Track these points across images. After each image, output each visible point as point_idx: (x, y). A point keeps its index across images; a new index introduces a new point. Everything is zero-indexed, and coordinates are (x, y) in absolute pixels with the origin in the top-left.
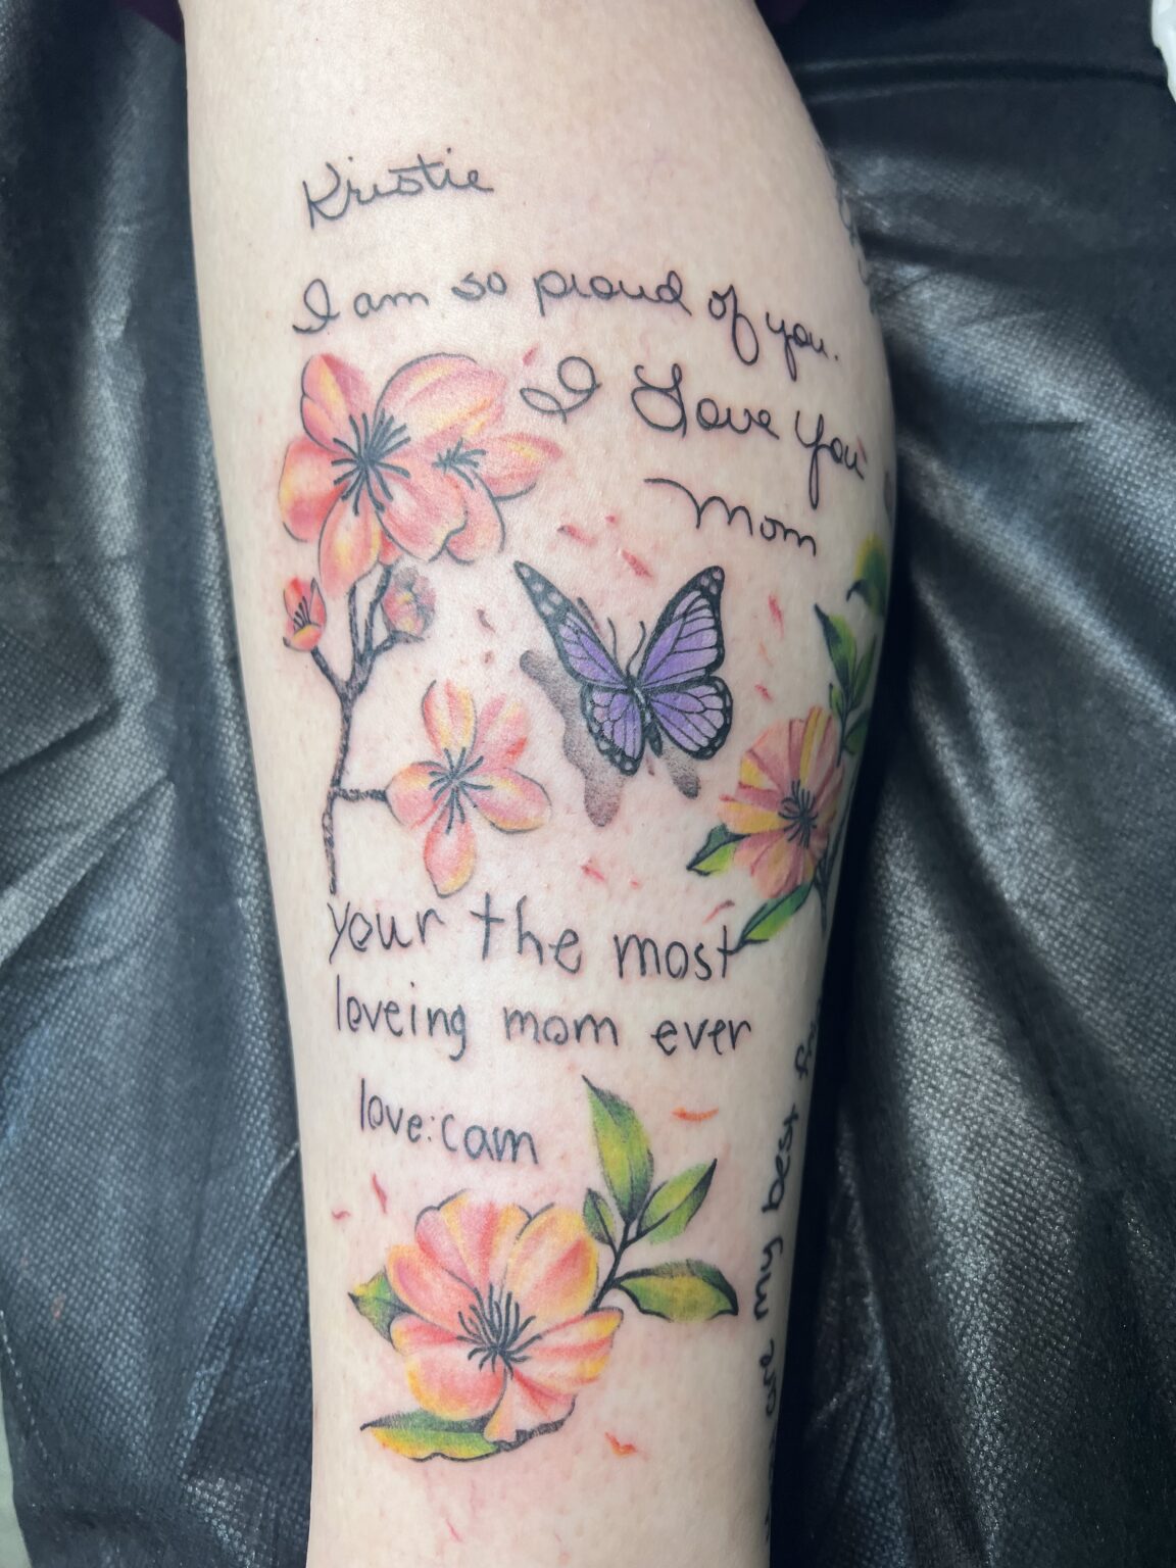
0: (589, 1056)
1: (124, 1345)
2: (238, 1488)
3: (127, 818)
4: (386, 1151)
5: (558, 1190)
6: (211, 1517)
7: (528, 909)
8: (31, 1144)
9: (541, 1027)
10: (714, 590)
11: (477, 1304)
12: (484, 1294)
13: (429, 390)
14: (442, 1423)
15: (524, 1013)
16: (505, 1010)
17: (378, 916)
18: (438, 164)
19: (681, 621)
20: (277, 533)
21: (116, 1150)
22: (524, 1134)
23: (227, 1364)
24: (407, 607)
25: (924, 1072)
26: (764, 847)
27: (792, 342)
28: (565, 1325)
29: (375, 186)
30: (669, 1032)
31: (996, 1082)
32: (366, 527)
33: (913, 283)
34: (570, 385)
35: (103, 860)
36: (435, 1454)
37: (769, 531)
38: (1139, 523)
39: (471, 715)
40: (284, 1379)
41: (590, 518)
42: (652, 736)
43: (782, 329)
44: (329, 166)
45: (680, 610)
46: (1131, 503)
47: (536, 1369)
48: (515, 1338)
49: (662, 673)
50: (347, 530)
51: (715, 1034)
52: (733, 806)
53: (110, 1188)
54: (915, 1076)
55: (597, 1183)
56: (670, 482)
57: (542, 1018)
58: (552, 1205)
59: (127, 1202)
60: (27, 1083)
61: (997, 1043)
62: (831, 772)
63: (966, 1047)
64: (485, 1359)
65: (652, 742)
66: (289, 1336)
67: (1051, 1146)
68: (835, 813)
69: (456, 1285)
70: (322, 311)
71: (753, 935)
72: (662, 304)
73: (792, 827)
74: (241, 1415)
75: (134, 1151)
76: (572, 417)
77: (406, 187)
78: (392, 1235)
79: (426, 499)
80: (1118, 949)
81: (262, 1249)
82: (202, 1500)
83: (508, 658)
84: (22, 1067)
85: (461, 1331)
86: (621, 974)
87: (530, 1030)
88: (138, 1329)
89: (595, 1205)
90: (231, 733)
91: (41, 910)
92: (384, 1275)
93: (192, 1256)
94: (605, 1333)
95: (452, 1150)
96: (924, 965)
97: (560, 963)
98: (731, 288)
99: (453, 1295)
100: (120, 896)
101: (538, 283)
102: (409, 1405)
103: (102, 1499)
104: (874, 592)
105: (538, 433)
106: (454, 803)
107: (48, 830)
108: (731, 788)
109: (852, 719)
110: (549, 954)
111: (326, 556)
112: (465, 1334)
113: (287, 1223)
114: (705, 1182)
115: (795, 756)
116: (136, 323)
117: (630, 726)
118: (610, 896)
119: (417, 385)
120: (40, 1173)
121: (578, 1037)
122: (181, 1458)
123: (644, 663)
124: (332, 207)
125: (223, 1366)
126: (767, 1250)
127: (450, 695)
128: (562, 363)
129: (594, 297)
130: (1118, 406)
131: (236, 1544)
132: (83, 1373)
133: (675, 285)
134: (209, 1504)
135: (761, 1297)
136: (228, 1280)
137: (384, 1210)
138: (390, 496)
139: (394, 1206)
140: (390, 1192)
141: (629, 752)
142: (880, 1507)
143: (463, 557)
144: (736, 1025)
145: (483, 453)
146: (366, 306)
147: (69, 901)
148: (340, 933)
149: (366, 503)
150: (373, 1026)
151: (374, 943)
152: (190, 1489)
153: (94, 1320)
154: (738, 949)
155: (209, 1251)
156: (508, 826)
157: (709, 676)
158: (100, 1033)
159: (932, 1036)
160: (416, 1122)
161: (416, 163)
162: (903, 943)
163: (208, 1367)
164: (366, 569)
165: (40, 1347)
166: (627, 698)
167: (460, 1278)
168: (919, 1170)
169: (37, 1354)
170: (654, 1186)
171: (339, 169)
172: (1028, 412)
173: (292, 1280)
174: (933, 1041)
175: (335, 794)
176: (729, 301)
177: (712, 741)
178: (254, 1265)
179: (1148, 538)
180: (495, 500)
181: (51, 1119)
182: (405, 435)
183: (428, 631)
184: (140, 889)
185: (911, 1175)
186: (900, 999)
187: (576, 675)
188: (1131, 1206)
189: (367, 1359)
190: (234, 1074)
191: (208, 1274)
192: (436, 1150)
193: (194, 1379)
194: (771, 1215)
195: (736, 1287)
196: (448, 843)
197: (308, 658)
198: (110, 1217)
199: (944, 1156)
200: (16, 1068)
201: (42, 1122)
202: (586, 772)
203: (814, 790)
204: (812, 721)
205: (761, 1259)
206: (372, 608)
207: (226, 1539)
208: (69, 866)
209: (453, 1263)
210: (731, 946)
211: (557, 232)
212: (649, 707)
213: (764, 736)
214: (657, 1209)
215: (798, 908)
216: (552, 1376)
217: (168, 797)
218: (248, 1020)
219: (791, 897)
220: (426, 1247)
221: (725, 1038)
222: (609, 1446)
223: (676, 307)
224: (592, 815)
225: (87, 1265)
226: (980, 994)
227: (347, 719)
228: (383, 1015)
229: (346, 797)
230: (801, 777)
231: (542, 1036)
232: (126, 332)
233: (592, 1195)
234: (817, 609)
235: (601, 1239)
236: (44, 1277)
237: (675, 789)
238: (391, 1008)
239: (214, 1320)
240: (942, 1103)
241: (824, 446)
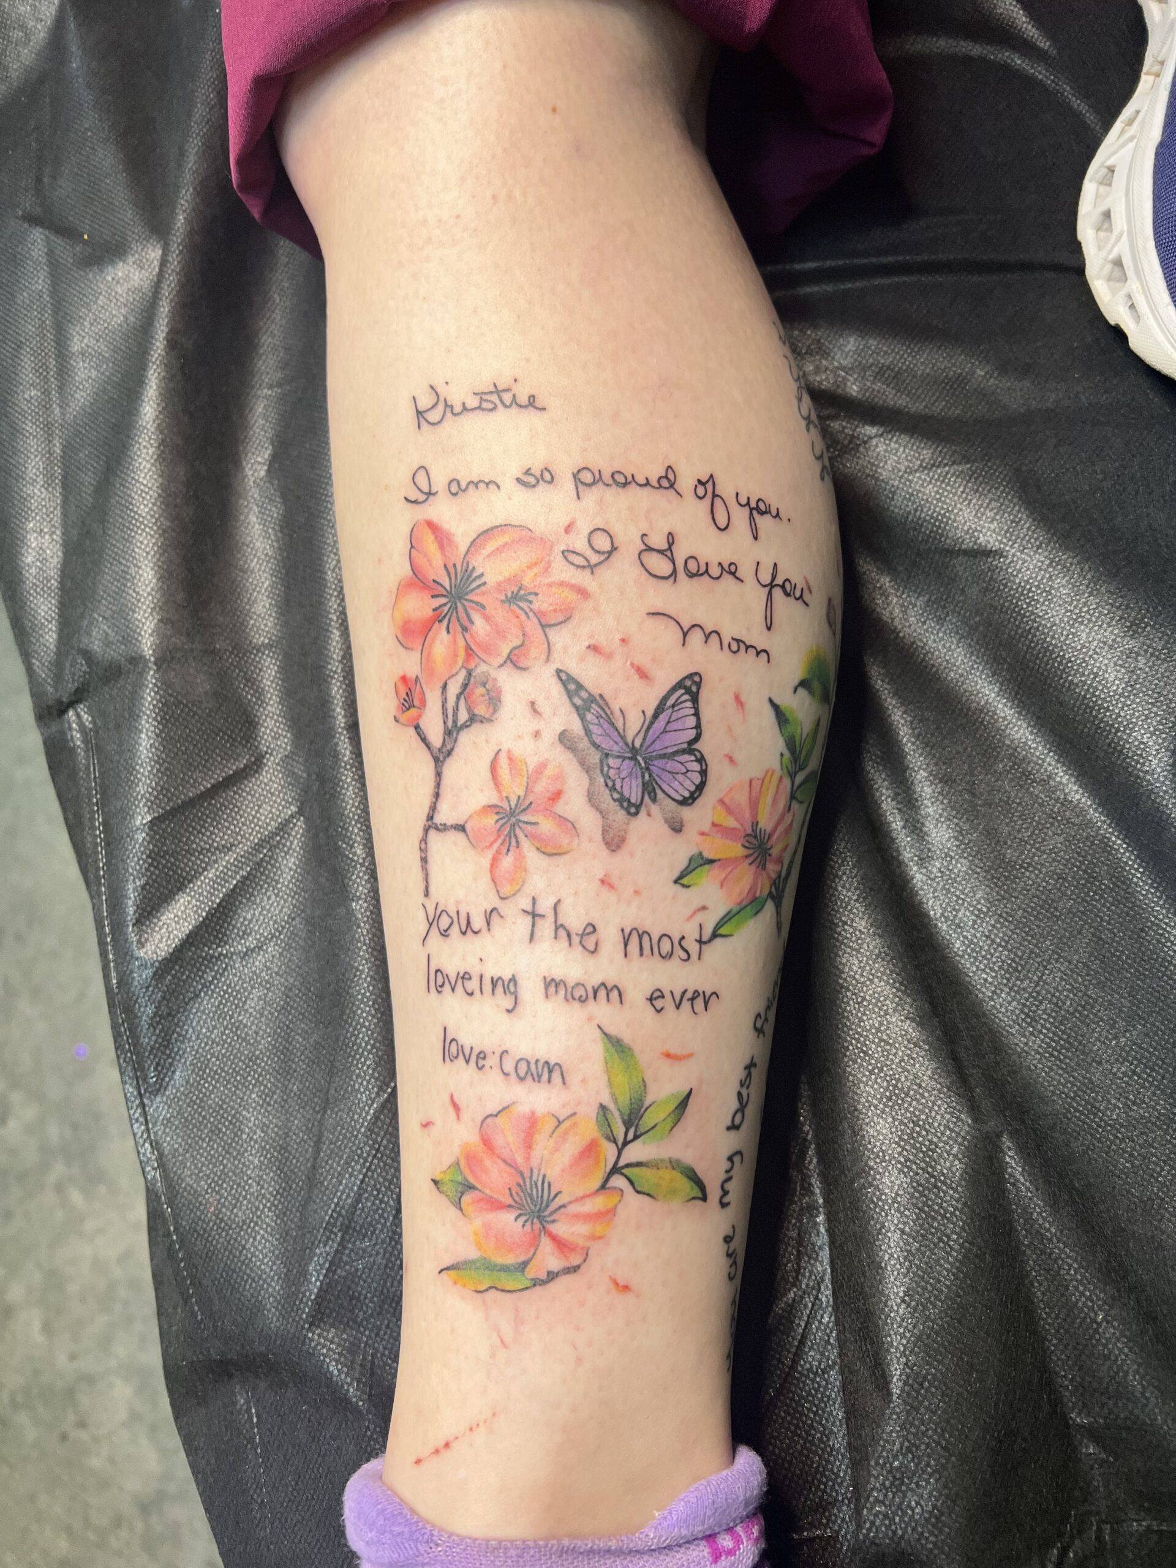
0: (603, 1011)
1: (262, 1232)
2: (345, 1336)
3: (268, 842)
4: (462, 1075)
5: (579, 1103)
6: (325, 1356)
7: (562, 908)
8: (192, 1085)
9: (569, 990)
10: (694, 689)
11: (522, 1183)
12: (527, 1174)
13: (499, 550)
14: (496, 1265)
15: (557, 980)
16: (545, 978)
17: (458, 912)
18: (507, 390)
19: (670, 710)
20: (391, 642)
21: (256, 1090)
22: (557, 1064)
23: (339, 1245)
24: (482, 699)
25: (858, 1041)
26: (730, 869)
27: (755, 512)
28: (583, 1198)
29: (464, 404)
30: (659, 997)
31: (910, 1049)
32: (455, 642)
33: (871, 438)
34: (596, 548)
35: (249, 873)
36: (491, 1288)
37: (734, 647)
38: (1037, 629)
39: (525, 773)
40: (380, 1257)
41: (609, 640)
42: (650, 789)
43: (748, 504)
44: (432, 387)
45: (670, 702)
46: (1032, 613)
47: (562, 1229)
48: (547, 1206)
49: (657, 746)
50: (441, 642)
51: (692, 999)
52: (708, 839)
53: (251, 1118)
54: (851, 1044)
55: (606, 1099)
56: (664, 615)
57: (571, 983)
58: (575, 1114)
59: (264, 1128)
60: (189, 1040)
61: (913, 1020)
62: (782, 817)
63: (888, 1023)
64: (526, 1221)
65: (649, 794)
66: (384, 1225)
67: (950, 1097)
68: (787, 846)
69: (508, 1169)
70: (426, 490)
71: (722, 931)
72: (662, 491)
73: (751, 855)
74: (348, 1283)
75: (270, 1090)
76: (596, 570)
77: (485, 405)
78: (465, 1134)
79: (496, 625)
80: (1016, 954)
81: (366, 1161)
82: (319, 1344)
83: (550, 734)
84: (186, 1027)
85: (510, 1202)
86: (626, 955)
87: (562, 993)
88: (272, 1220)
89: (604, 1115)
90: (349, 780)
91: (203, 910)
92: (458, 1164)
93: (313, 1166)
94: (610, 1205)
95: (506, 1074)
96: (861, 962)
97: (584, 947)
98: (711, 476)
99: (505, 1175)
100: (262, 900)
101: (575, 476)
102: (473, 1254)
103: (243, 1346)
104: (816, 685)
105: (573, 581)
106: (512, 834)
107: (208, 850)
108: (706, 827)
109: (799, 778)
110: (576, 940)
111: (426, 661)
112: (513, 1203)
113: (385, 1142)
114: (684, 1103)
115: (754, 804)
116: (277, 466)
117: (634, 782)
118: (619, 900)
119: (491, 546)
120: (199, 1107)
121: (595, 997)
122: (304, 1312)
123: (644, 739)
124: (434, 416)
125: (335, 1245)
126: (730, 1159)
127: (510, 759)
128: (591, 532)
129: (614, 486)
130: (1023, 539)
131: (343, 1376)
132: (231, 1252)
133: (671, 476)
134: (324, 1347)
135: (725, 1193)
136: (341, 1183)
137: (458, 1118)
138: (472, 623)
139: (465, 1115)
140: (462, 1104)
141: (633, 800)
142: (824, 1373)
143: (521, 665)
144: (707, 995)
145: (536, 594)
146: (457, 488)
147: (224, 904)
148: (431, 925)
149: (454, 625)
150: (453, 990)
151: (455, 931)
152: (310, 1335)
153: (240, 1214)
154: (710, 941)
155: (327, 1162)
156: (549, 850)
157: (691, 747)
158: (245, 1003)
159: (864, 1014)
160: (482, 1055)
161: (492, 388)
162: (845, 945)
163: (325, 1246)
164: (454, 671)
165: (199, 1234)
166: (633, 763)
167: (510, 1164)
168: (851, 1113)
169: (196, 1239)
170: (647, 1104)
171: (439, 390)
172: (956, 541)
173: (387, 1184)
174: (865, 1018)
175: (430, 827)
176: (709, 486)
177: (692, 794)
178: (360, 1172)
179: (1044, 640)
180: (544, 626)
181: (207, 1066)
182: (483, 580)
183: (497, 715)
184: (277, 895)
185: (846, 1118)
186: (842, 987)
187: (597, 746)
188: (1006, 1142)
189: (444, 1224)
190: (348, 1032)
191: (325, 1178)
192: (495, 1076)
193: (315, 1254)
194: (733, 1133)
195: (706, 1182)
196: (507, 862)
197: (412, 731)
198: (251, 1139)
199: (871, 1104)
200: (182, 1028)
201: (200, 1070)
202: (603, 814)
203: (769, 829)
204: (766, 781)
205: (726, 1165)
206: (458, 698)
207: (336, 1372)
208: (223, 878)
209: (505, 1153)
210: (705, 938)
211: (590, 439)
212: (648, 769)
213: (731, 789)
214: (648, 1121)
215: (756, 914)
216: (573, 1234)
217: (300, 826)
218: (359, 992)
219: (752, 905)
220: (487, 1142)
221: (699, 1003)
222: (612, 1286)
223: (672, 491)
224: (607, 844)
225: (234, 1173)
226: (901, 984)
227: (439, 774)
228: (460, 981)
229: (437, 829)
230: (759, 819)
231: (570, 997)
232: (268, 471)
233: (603, 1108)
234: (771, 701)
235: (608, 1138)
236: (203, 1183)
237: (666, 826)
238: (466, 977)
239: (330, 1212)
240: (871, 1064)
241: (777, 585)
